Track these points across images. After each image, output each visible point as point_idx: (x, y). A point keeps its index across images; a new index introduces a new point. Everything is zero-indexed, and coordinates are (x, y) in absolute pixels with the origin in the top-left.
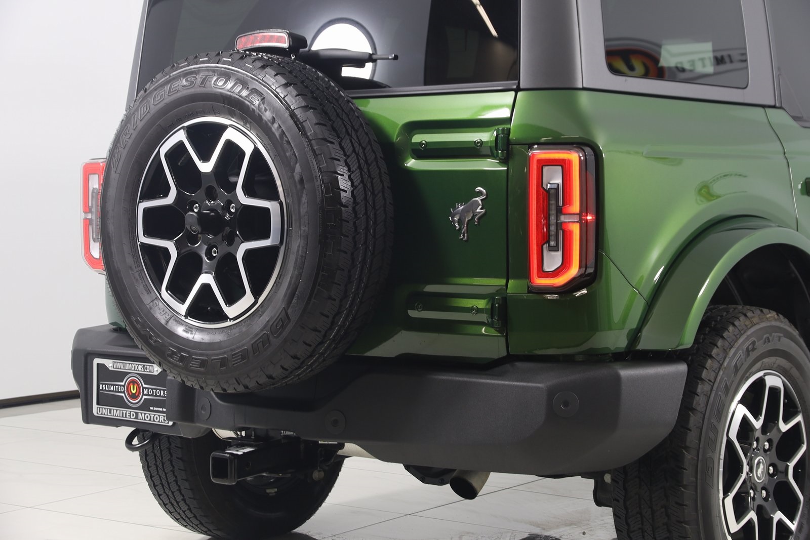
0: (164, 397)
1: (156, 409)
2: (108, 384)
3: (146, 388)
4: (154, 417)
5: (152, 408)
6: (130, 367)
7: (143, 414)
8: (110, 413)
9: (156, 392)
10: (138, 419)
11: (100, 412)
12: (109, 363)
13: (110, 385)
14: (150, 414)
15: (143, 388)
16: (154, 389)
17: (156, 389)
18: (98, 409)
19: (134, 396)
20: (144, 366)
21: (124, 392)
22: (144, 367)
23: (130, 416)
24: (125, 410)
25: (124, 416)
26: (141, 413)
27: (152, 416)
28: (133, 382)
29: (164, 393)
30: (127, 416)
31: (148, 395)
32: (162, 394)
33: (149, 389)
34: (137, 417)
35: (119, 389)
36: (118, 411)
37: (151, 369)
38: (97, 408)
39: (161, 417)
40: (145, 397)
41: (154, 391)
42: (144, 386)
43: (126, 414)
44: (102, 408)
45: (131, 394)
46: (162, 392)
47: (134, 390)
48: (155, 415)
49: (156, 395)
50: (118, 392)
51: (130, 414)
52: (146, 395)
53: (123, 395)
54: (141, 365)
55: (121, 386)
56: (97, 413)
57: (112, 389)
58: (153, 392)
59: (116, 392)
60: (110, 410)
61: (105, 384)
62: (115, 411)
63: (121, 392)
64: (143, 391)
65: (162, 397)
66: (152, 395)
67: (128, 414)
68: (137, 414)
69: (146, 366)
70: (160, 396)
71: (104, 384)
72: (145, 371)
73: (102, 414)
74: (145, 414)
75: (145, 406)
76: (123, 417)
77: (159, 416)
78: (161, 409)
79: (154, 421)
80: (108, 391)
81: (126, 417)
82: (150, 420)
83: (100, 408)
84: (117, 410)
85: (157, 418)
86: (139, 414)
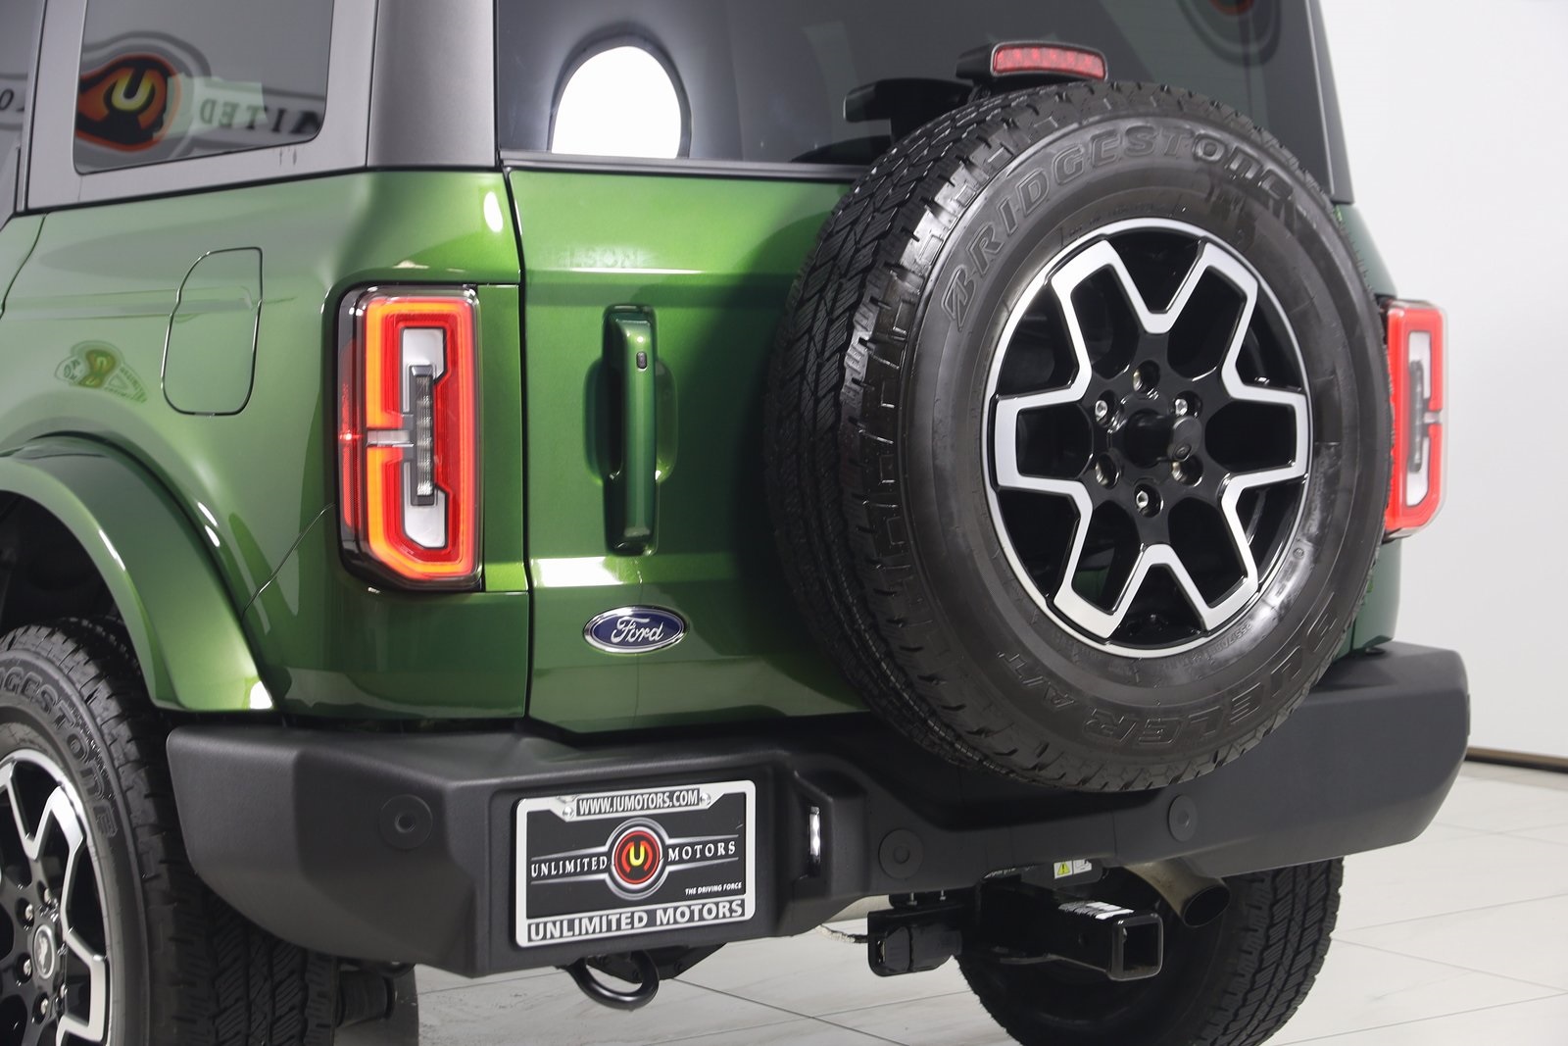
0: (727, 855)
1: (703, 890)
2: (557, 861)
3: (673, 847)
4: (701, 911)
5: (692, 891)
6: (629, 803)
7: (670, 912)
8: (571, 928)
9: (702, 851)
10: (655, 925)
11: (537, 934)
12: (565, 807)
13: (564, 859)
14: (689, 907)
15: (666, 848)
16: (698, 843)
17: (705, 844)
18: (533, 928)
19: (637, 874)
20: (673, 792)
21: (608, 870)
22: (671, 798)
23: (632, 923)
24: (613, 914)
25: (614, 927)
26: (665, 910)
27: (696, 909)
28: (637, 839)
29: (726, 849)
30: (623, 926)
31: (681, 861)
32: (721, 851)
33: (681, 846)
34: (652, 921)
35: (594, 863)
36: (596, 920)
37: (692, 798)
38: (529, 926)
39: (721, 905)
40: (670, 869)
41: (698, 847)
42: (669, 841)
43: (619, 921)
44: (545, 924)
45: (628, 870)
46: (721, 846)
47: (637, 857)
48: (704, 905)
49: (703, 858)
50: (590, 872)
51: (632, 917)
52: (674, 863)
53: (605, 876)
54: (664, 793)
55: (598, 855)
56: (530, 939)
57: (570, 867)
58: (694, 852)
59: (582, 873)
60: (571, 923)
61: (550, 861)
62: (585, 921)
63: (598, 871)
64: (666, 855)
65: (722, 857)
66: (693, 859)
67: (624, 921)
68: (652, 915)
69: (677, 794)
70: (715, 856)
71: (545, 862)
72: (673, 806)
73: (544, 938)
74: (676, 909)
75: (673, 890)
76: (609, 929)
77: (717, 904)
78: (717, 888)
79: (701, 918)
80: (557, 876)
81: (619, 928)
82: (691, 919)
83: (537, 925)
84: (591, 919)
85: (710, 911)
86: (660, 913)
